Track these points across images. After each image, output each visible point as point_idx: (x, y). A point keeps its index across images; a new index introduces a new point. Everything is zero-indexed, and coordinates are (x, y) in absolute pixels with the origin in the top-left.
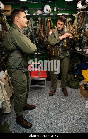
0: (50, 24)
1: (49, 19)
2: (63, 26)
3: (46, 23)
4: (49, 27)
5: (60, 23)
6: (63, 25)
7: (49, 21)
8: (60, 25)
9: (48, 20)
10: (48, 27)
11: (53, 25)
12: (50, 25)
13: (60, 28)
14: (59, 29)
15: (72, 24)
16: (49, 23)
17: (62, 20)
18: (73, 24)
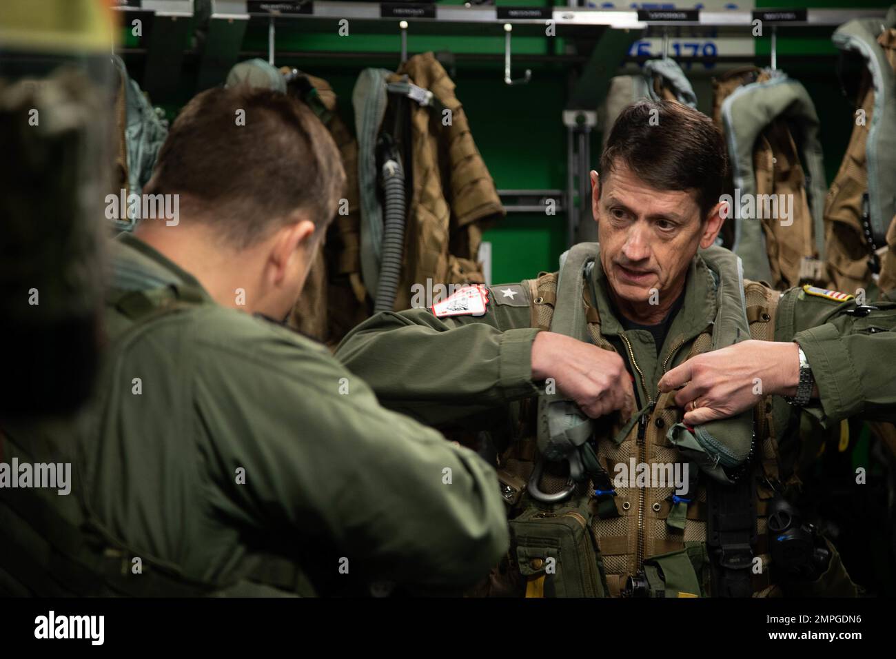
0: (447, 166)
1: (418, 92)
2: (681, 237)
3: (381, 155)
4: (423, 215)
5: (630, 199)
6: (679, 225)
7: (422, 121)
8: (638, 230)
9: (400, 105)
10: (412, 229)
11: (487, 184)
12: (434, 188)
13: (634, 269)
14: (621, 289)
15: (815, 162)
16: (428, 153)
17: (670, 164)
18: (831, 169)
